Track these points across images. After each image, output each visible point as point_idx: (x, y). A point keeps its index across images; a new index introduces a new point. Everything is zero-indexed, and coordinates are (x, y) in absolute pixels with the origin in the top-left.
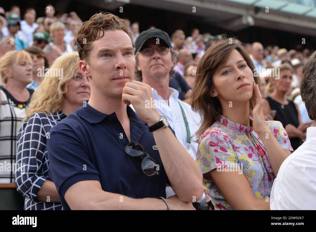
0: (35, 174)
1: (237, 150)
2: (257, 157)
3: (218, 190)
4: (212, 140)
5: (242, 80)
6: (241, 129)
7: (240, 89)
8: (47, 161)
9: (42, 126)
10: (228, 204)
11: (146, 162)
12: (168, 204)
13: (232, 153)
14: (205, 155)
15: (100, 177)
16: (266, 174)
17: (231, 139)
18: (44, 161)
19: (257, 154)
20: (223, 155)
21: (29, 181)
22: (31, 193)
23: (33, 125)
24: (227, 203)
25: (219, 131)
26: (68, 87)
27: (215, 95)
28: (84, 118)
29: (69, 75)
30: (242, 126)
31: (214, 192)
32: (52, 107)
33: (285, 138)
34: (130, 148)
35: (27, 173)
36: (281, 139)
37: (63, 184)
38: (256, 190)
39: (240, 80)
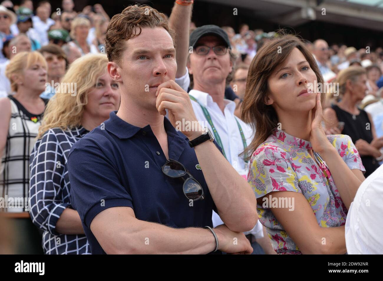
0: (53, 201)
1: (297, 169)
2: (321, 178)
3: (274, 218)
4: (266, 158)
5: (304, 85)
6: (301, 145)
7: (302, 96)
8: (66, 185)
9: (58, 144)
10: (286, 236)
11: (188, 185)
12: (215, 235)
13: (291, 173)
14: (259, 175)
15: (133, 203)
16: (332, 198)
17: (289, 156)
18: (62, 185)
19: (321, 175)
20: (281, 176)
21: (45, 210)
22: (48, 225)
23: (47, 143)
24: (286, 234)
25: (275, 146)
26: (88, 97)
27: (271, 102)
28: (112, 133)
29: (89, 83)
30: (303, 141)
31: (270, 220)
32: (70, 122)
33: (355, 156)
34: (168, 168)
35: (44, 201)
36: (350, 157)
37: (88, 212)
38: (320, 218)
39: (301, 85)
